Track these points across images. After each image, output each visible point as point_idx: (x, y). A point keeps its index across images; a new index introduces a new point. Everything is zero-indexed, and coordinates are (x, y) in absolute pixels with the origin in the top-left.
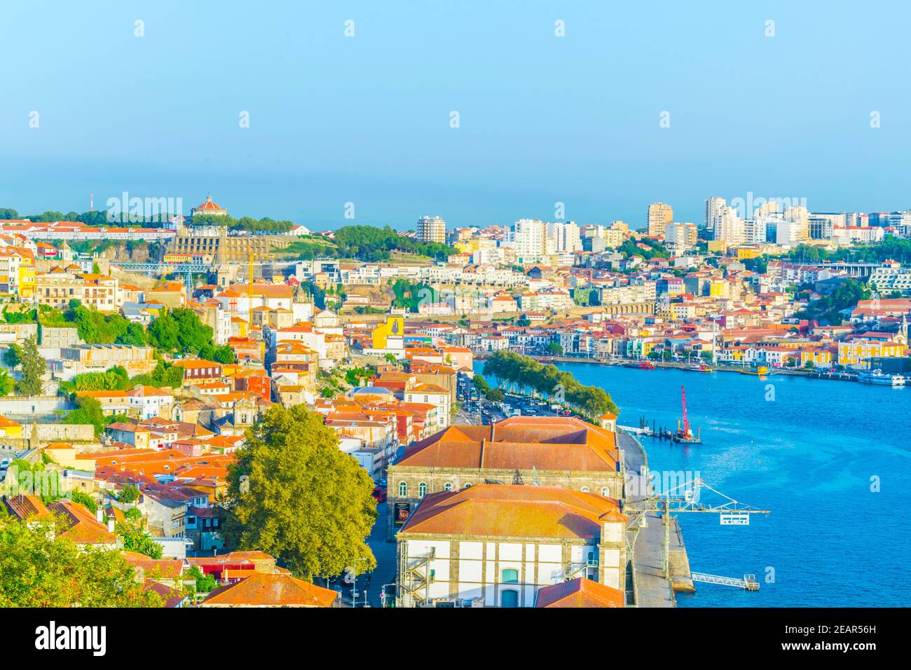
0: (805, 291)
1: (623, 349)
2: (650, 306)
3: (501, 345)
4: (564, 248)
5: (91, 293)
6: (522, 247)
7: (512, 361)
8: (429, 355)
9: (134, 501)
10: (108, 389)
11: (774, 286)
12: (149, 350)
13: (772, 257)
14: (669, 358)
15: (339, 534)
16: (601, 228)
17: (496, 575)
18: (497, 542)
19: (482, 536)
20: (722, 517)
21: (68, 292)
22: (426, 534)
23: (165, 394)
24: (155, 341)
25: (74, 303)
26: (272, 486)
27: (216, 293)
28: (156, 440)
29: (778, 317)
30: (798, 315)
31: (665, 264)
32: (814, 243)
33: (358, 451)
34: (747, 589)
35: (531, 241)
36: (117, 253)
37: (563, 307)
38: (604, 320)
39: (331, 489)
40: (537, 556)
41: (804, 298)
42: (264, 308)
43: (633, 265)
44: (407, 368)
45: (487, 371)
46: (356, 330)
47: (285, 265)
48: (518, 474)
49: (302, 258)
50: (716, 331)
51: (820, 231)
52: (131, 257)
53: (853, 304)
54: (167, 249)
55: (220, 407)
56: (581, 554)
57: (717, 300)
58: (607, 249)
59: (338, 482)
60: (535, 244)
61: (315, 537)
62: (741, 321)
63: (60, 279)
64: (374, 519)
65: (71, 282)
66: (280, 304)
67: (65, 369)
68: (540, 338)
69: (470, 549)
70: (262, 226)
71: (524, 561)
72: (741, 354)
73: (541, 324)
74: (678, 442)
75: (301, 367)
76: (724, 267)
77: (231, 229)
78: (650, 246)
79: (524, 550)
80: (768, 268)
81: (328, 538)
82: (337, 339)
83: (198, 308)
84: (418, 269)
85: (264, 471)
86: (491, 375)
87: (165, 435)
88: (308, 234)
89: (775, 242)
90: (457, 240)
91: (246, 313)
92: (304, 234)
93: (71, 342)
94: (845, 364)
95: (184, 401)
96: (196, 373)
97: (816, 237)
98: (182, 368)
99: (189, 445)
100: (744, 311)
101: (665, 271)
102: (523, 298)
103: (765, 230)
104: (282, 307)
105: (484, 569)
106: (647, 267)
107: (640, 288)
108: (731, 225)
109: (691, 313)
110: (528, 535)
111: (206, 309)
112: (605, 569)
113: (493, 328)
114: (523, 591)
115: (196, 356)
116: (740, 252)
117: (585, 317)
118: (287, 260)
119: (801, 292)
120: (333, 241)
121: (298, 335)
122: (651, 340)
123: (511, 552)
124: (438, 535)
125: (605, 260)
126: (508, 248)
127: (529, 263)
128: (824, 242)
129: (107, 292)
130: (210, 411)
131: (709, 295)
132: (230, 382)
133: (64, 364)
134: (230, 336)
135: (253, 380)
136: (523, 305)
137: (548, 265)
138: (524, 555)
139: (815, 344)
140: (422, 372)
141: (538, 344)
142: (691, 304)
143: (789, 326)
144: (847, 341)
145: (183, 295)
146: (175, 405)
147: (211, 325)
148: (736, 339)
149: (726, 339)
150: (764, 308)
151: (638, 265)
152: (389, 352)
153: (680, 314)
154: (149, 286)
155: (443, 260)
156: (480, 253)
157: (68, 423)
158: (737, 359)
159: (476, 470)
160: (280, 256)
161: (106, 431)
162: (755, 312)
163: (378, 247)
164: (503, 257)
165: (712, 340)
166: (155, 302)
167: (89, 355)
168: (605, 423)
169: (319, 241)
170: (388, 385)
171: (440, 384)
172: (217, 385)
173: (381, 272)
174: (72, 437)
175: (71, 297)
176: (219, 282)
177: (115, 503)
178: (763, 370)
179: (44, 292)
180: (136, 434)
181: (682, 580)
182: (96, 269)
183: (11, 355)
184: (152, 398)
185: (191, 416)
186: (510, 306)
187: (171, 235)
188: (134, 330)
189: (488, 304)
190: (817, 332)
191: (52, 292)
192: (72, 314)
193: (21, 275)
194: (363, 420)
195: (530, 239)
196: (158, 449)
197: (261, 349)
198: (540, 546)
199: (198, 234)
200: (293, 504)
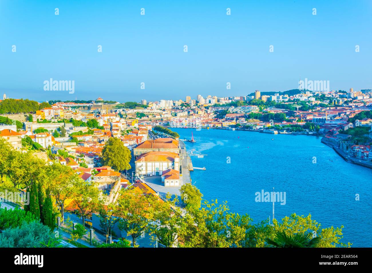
2: (187, 116)
3: (158, 124)
4: (170, 105)
5: (75, 116)
6: (161, 105)
7: (159, 127)
8: (143, 126)
9: (83, 157)
10: (79, 135)
11: (210, 112)
12: (87, 127)
13: (210, 106)
15: (123, 162)
16: (177, 101)
17: (155, 169)
18: (154, 162)
19: (152, 161)
20: (198, 156)
21: (70, 116)
22: (141, 161)
23: (90, 136)
24: (88, 126)
25: (72, 119)
26: (110, 153)
27: (100, 116)
29: (211, 118)
30: (215, 117)
31: (189, 108)
32: (218, 103)
33: (128, 146)
34: (204, 170)
36: (81, 108)
37: (170, 117)
38: (178, 119)
39: (122, 153)
40: (162, 165)
42: (110, 118)
43: (183, 108)
44: (139, 129)
46: (129, 122)
48: (159, 149)
49: (118, 108)
51: (219, 101)
52: (84, 109)
53: (225, 115)
54: (91, 107)
55: (101, 138)
56: (171, 164)
58: (178, 105)
59: (123, 152)
61: (119, 163)
62: (204, 118)
63: (69, 114)
64: (131, 159)
65: (71, 114)
68: (165, 123)
69: (149, 164)
70: (110, 102)
71: (160, 166)
73: (165, 120)
74: (191, 142)
75: (117, 130)
76: (201, 108)
77: (104, 103)
78: (187, 104)
79: (160, 164)
80: (209, 108)
81: (121, 163)
82: (125, 124)
83: (96, 119)
84: (141, 110)
85: (109, 150)
86: (155, 130)
87: (90, 144)
89: (210, 103)
90: (149, 104)
91: (106, 120)
92: (118, 104)
93: (71, 126)
94: (224, 127)
95: (94, 137)
96: (96, 131)
98: (93, 131)
99: (95, 146)
100: (204, 117)
101: (189, 109)
102: (162, 115)
103: (208, 100)
104: (114, 118)
105: (152, 168)
106: (186, 108)
107: (184, 113)
108: (202, 100)
110: (160, 161)
111: (98, 119)
112: (176, 167)
113: (156, 121)
114: (160, 172)
115: (96, 128)
116: (204, 105)
117: (174, 119)
118: (115, 109)
119: (215, 113)
120: (124, 105)
121: (117, 124)
122: (187, 122)
123: (157, 164)
124: (143, 161)
125: (178, 107)
126: (159, 105)
127: (163, 108)
128: (220, 103)
129: (78, 116)
130: (99, 139)
131: (198, 114)
132: (103, 133)
133: (70, 131)
134: (103, 124)
135: (108, 133)
136: (162, 117)
137: (167, 109)
139: (218, 122)
140: (141, 130)
142: (195, 116)
143: (213, 119)
144: (224, 122)
145: (94, 116)
146: (92, 138)
147: (99, 122)
148: (203, 122)
149: (201, 122)
150: (208, 116)
152: (135, 126)
153: (192, 118)
154: (87, 115)
155: (146, 108)
156: (153, 107)
157: (71, 142)
158: (203, 126)
159: (151, 149)
160: (114, 108)
161: (78, 144)
162: (207, 117)
163: (133, 106)
164: (158, 107)
165: (199, 122)
166: (88, 118)
167: (75, 129)
168: (176, 139)
169: (122, 105)
170: (135, 133)
171: (145, 132)
172: (101, 134)
173: (134, 111)
174: (72, 145)
176: (101, 114)
177: (79, 157)
178: (209, 128)
179: (66, 116)
180: (85, 144)
181: (191, 169)
182: (76, 112)
183: (59, 129)
184: (88, 137)
185: (95, 140)
186: (159, 117)
187: (92, 105)
188: (84, 123)
189: (155, 117)
190: (219, 120)
191: (67, 116)
192: (71, 121)
193: (61, 113)
194: (130, 140)
195: (163, 104)
196: (89, 147)
197: (109, 126)
198: (163, 163)
199: (97, 104)
200: (114, 156)
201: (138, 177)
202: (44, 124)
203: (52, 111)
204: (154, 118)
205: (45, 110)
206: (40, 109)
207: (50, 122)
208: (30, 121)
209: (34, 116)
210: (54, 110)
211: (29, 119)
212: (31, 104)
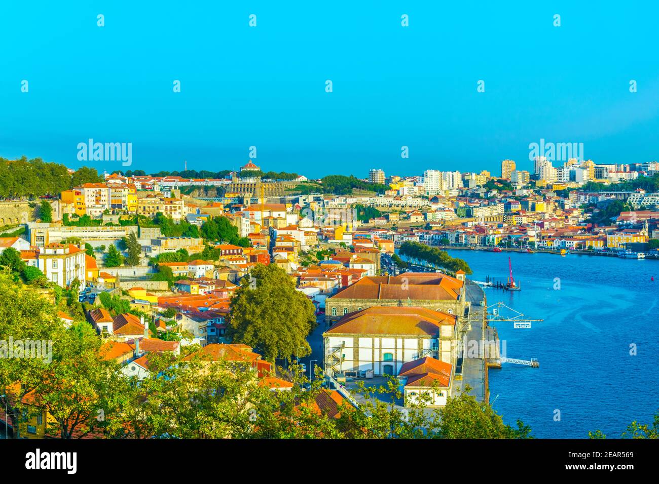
0: (591, 207)
1: (484, 241)
2: (501, 217)
3: (416, 239)
4: (453, 186)
5: (169, 208)
6: (428, 186)
7: (415, 246)
8: (366, 242)
9: (173, 317)
10: (177, 261)
11: (573, 205)
12: (201, 239)
13: (572, 189)
14: (509, 245)
15: (289, 334)
16: (474, 174)
17: (380, 357)
18: (381, 337)
19: (372, 335)
20: (515, 324)
21: (156, 208)
22: (339, 334)
23: (209, 264)
24: (205, 235)
25: (159, 214)
26: (250, 307)
27: (242, 209)
28: (203, 289)
29: (575, 222)
30: (586, 221)
31: (511, 194)
32: (597, 181)
33: (318, 295)
34: (532, 366)
35: (434, 182)
36: (199, 193)
37: (451, 219)
38: (474, 225)
39: (283, 308)
40: (403, 346)
41: (590, 211)
42: (270, 217)
43: (492, 195)
44: (353, 250)
45: (401, 253)
46: (328, 231)
47: (294, 197)
48: (400, 302)
49: (302, 194)
50: (538, 230)
51: (601, 174)
52: (207, 195)
53: (618, 214)
54: (227, 190)
55: (241, 271)
56: (429, 344)
57: (539, 213)
58: (477, 186)
59: (288, 304)
60: (436, 184)
61: (275, 335)
62: (553, 224)
63: (151, 201)
64: (310, 325)
65: (157, 202)
66: (279, 215)
67: (152, 251)
68: (437, 236)
69: (365, 342)
70: (280, 176)
71: (396, 348)
72: (551, 242)
73: (438, 228)
74: (507, 289)
75: (289, 249)
76: (544, 195)
77: (262, 178)
78: (502, 184)
79: (396, 342)
80: (570, 195)
81: (282, 336)
82: (312, 234)
83: (230, 217)
84: (368, 198)
85: (246, 299)
86: (403, 254)
87: (207, 287)
88: (306, 180)
89: (575, 181)
90: (391, 182)
91: (259, 220)
92: (305, 180)
93: (157, 236)
94: (611, 248)
95: (220, 268)
96: (227, 252)
97: (599, 178)
98: (219, 250)
99: (221, 292)
100: (555, 219)
101: (510, 197)
102: (428, 214)
103: (569, 173)
104: (280, 216)
105: (373, 353)
106: (500, 195)
107: (495, 207)
108: (549, 172)
109: (524, 220)
110: (398, 333)
111: (235, 217)
112: (443, 353)
113: (410, 231)
114: (396, 365)
115: (228, 243)
116: (554, 186)
117: (463, 224)
118: (294, 195)
119: (587, 208)
120: (320, 184)
121: (289, 232)
122: (500, 236)
123: (388, 343)
124: (346, 334)
125: (476, 192)
126: (420, 186)
127: (432, 194)
128: (603, 180)
129: (177, 208)
130: (234, 273)
131: (534, 210)
132: (247, 257)
133: (152, 248)
134: (249, 232)
135: (260, 256)
136: (428, 218)
137: (444, 195)
138: (396, 345)
139: (594, 236)
140: (361, 252)
141: (436, 239)
142: (525, 216)
143: (581, 227)
144: (613, 234)
145: (221, 209)
146: (215, 270)
147: (238, 226)
148: (549, 234)
149: (543, 235)
150: (566, 217)
151: (495, 195)
152: (343, 241)
153: (518, 222)
154: (204, 205)
155: (382, 194)
156: (403, 189)
157: (153, 281)
158: (549, 246)
159: (376, 300)
160: (291, 193)
161: (175, 285)
162: (561, 219)
163: (346, 186)
164: (417, 191)
165: (534, 236)
166: (206, 213)
167: (166, 243)
168: (458, 276)
169: (313, 184)
170: (341, 260)
171: (371, 259)
172: (239, 259)
173: (347, 200)
174: (156, 289)
175: (157, 211)
176: (245, 202)
177: (162, 318)
178: (564, 251)
179: (142, 208)
180: (191, 286)
181: (494, 361)
182: (173, 196)
183: (122, 244)
184: (201, 266)
185: (224, 276)
186: (421, 219)
187: (229, 182)
188: (193, 229)
189: (408, 218)
190: (596, 230)
191: (147, 208)
192: (157, 220)
193: (129, 199)
194: (322, 277)
195: (433, 181)
196: (204, 294)
197: (268, 239)
198: (405, 340)
199: (244, 181)
200: (262, 316)
201: (329, 378)
202: (81, 228)
203: (105, 192)
204: (406, 222)
205: (86, 189)
206: (71, 189)
207: (98, 222)
208: (43, 220)
209: (54, 205)
210: (112, 190)
211: (42, 214)
212: (49, 174)
